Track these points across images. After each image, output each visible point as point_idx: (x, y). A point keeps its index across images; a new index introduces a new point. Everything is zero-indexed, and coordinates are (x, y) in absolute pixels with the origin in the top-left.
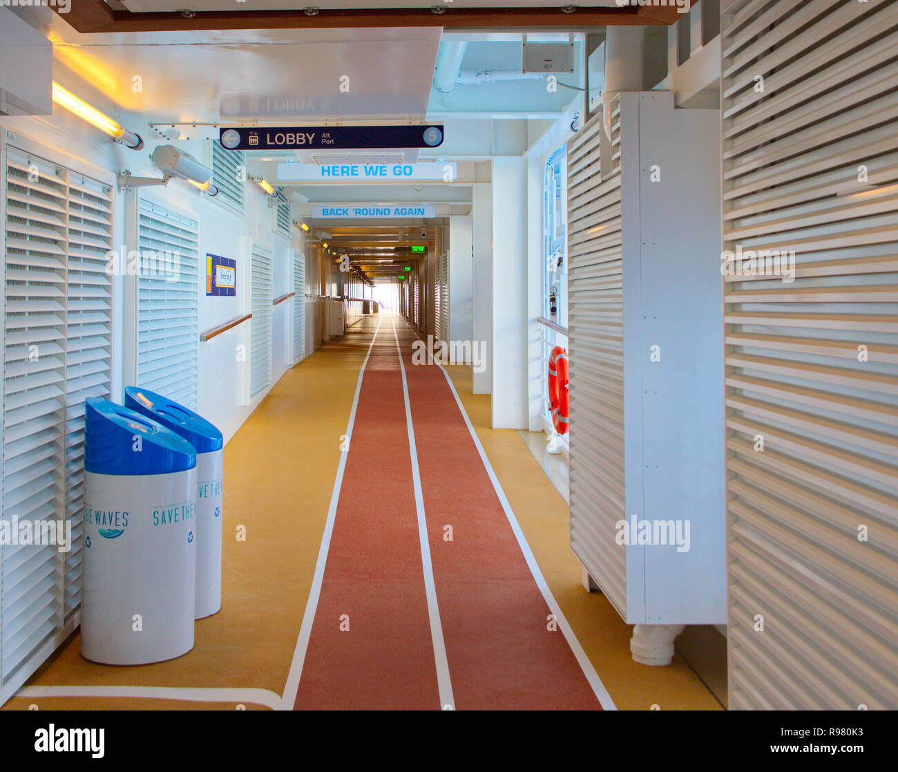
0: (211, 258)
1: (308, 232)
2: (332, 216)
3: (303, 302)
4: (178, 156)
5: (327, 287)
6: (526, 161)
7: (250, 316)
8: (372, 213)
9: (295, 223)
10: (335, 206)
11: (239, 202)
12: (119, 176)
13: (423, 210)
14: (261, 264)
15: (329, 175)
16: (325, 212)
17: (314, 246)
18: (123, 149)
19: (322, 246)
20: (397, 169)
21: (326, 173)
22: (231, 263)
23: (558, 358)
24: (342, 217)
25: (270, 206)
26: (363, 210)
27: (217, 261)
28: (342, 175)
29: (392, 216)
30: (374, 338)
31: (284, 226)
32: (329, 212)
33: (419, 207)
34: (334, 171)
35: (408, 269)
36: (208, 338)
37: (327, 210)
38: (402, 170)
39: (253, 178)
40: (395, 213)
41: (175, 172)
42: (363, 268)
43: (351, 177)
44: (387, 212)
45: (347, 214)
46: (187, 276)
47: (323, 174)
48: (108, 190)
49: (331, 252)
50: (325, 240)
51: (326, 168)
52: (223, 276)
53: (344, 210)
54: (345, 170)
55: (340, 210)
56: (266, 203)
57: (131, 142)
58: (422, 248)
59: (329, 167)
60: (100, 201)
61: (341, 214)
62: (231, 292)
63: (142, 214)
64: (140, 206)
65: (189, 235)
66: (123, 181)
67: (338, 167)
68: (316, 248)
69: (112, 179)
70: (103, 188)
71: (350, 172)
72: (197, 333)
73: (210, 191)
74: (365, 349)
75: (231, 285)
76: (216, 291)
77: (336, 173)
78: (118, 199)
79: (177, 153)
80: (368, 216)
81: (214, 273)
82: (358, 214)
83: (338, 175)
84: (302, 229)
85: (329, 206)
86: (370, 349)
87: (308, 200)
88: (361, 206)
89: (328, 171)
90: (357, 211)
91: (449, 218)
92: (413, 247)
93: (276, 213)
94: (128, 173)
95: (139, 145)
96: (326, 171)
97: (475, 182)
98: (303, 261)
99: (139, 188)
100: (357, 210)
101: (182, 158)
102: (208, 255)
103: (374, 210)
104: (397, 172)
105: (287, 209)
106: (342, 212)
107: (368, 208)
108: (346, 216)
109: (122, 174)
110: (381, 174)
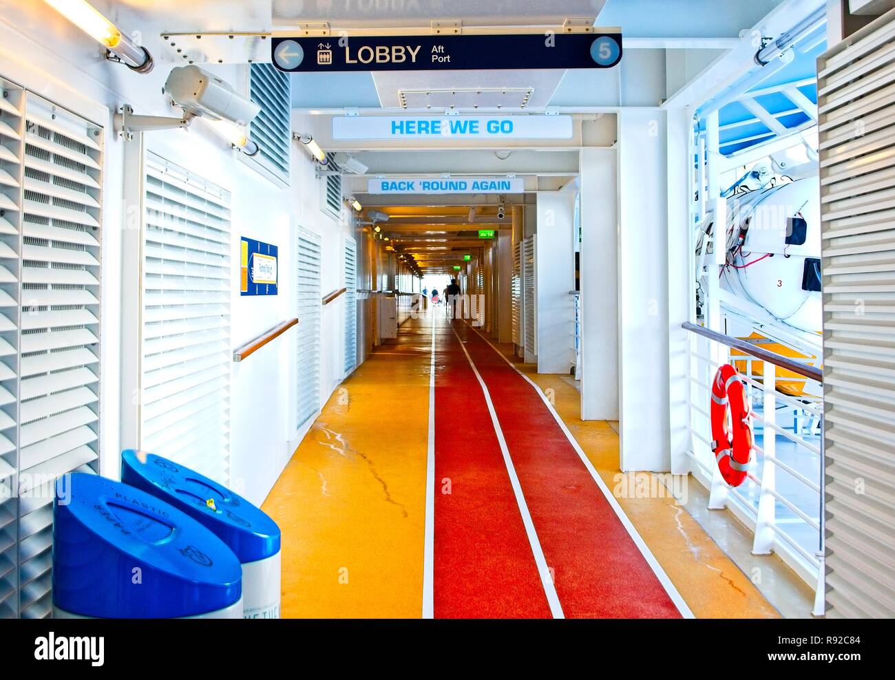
0: (247, 243)
1: (360, 212)
2: (394, 191)
3: (355, 300)
4: (206, 83)
5: (379, 278)
6: (665, 113)
7: (296, 321)
8: (444, 187)
9: (346, 200)
10: (397, 179)
11: (282, 168)
12: (115, 113)
13: (509, 183)
14: (309, 250)
15: (402, 132)
16: (384, 185)
17: (365, 230)
18: (120, 69)
19: (373, 229)
20: (493, 125)
21: (398, 131)
22: (272, 251)
23: (729, 382)
24: (406, 192)
25: (318, 177)
26: (433, 183)
27: (255, 247)
28: (419, 132)
29: (469, 190)
30: (433, 342)
31: (333, 203)
32: (390, 186)
33: (503, 180)
34: (408, 127)
35: (468, 258)
36: (243, 356)
37: (388, 183)
38: (499, 125)
39: (299, 138)
40: (474, 187)
41: (202, 107)
42: (416, 256)
43: (430, 135)
44: (463, 186)
45: (413, 189)
46: (215, 269)
47: (394, 132)
48: (96, 133)
49: (384, 237)
50: (379, 223)
51: (398, 124)
52: (262, 268)
53: (408, 183)
54: (423, 126)
55: (404, 183)
56: (314, 173)
57: (133, 59)
58: (491, 233)
59: (402, 123)
60: (83, 148)
61: (404, 189)
62: (273, 290)
63: (150, 174)
64: (146, 162)
65: (217, 209)
66: (121, 123)
67: (414, 122)
68: (366, 233)
69: (103, 116)
70: (89, 130)
71: (430, 129)
72: (229, 350)
73: (247, 148)
74: (428, 356)
75: (272, 281)
76: (254, 289)
77: (411, 130)
78: (112, 149)
79: (205, 77)
80: (439, 192)
81: (251, 264)
82: (427, 189)
83: (414, 133)
84: (353, 209)
85: (390, 179)
86: (433, 356)
87: (366, 169)
88: (430, 178)
89: (401, 127)
90: (426, 185)
91: (535, 194)
92: (480, 232)
93: (325, 186)
94: (128, 109)
95: (145, 64)
96: (398, 127)
97: (583, 146)
98: (354, 248)
99: (145, 132)
100: (424, 183)
101: (212, 85)
102: (243, 239)
103: (446, 183)
104: (493, 129)
105: (337, 181)
106: (406, 186)
107: (439, 181)
108: (411, 191)
109: (120, 112)
110: (471, 131)
